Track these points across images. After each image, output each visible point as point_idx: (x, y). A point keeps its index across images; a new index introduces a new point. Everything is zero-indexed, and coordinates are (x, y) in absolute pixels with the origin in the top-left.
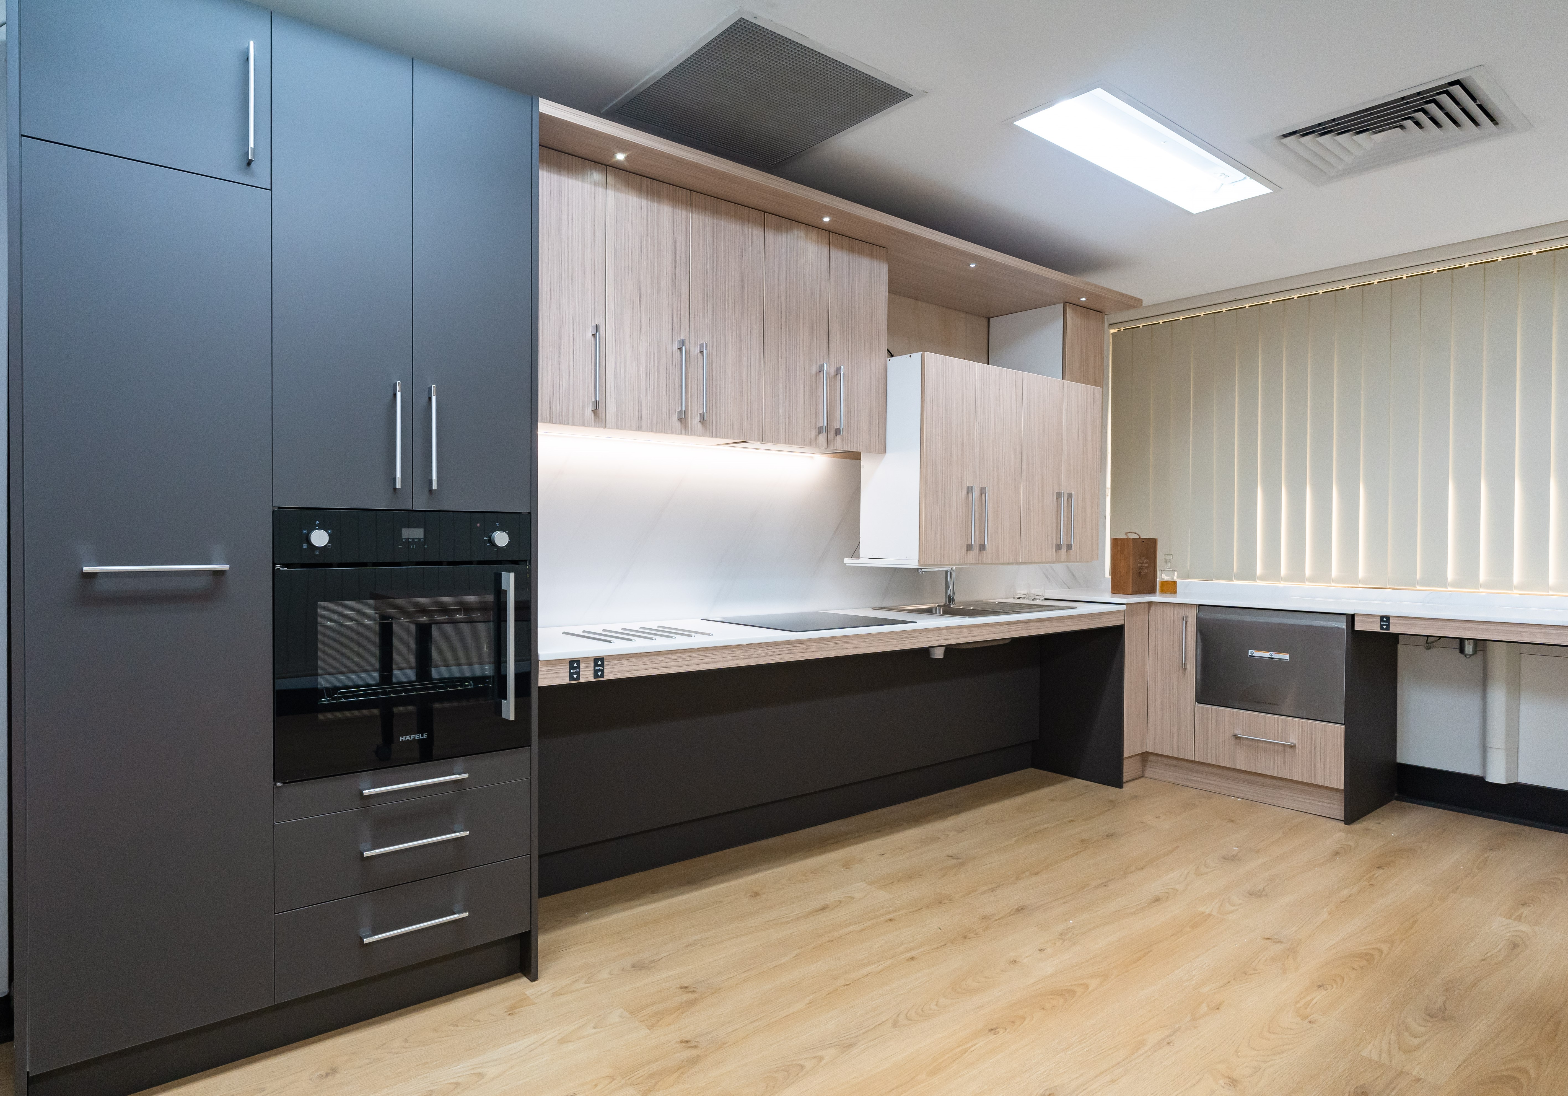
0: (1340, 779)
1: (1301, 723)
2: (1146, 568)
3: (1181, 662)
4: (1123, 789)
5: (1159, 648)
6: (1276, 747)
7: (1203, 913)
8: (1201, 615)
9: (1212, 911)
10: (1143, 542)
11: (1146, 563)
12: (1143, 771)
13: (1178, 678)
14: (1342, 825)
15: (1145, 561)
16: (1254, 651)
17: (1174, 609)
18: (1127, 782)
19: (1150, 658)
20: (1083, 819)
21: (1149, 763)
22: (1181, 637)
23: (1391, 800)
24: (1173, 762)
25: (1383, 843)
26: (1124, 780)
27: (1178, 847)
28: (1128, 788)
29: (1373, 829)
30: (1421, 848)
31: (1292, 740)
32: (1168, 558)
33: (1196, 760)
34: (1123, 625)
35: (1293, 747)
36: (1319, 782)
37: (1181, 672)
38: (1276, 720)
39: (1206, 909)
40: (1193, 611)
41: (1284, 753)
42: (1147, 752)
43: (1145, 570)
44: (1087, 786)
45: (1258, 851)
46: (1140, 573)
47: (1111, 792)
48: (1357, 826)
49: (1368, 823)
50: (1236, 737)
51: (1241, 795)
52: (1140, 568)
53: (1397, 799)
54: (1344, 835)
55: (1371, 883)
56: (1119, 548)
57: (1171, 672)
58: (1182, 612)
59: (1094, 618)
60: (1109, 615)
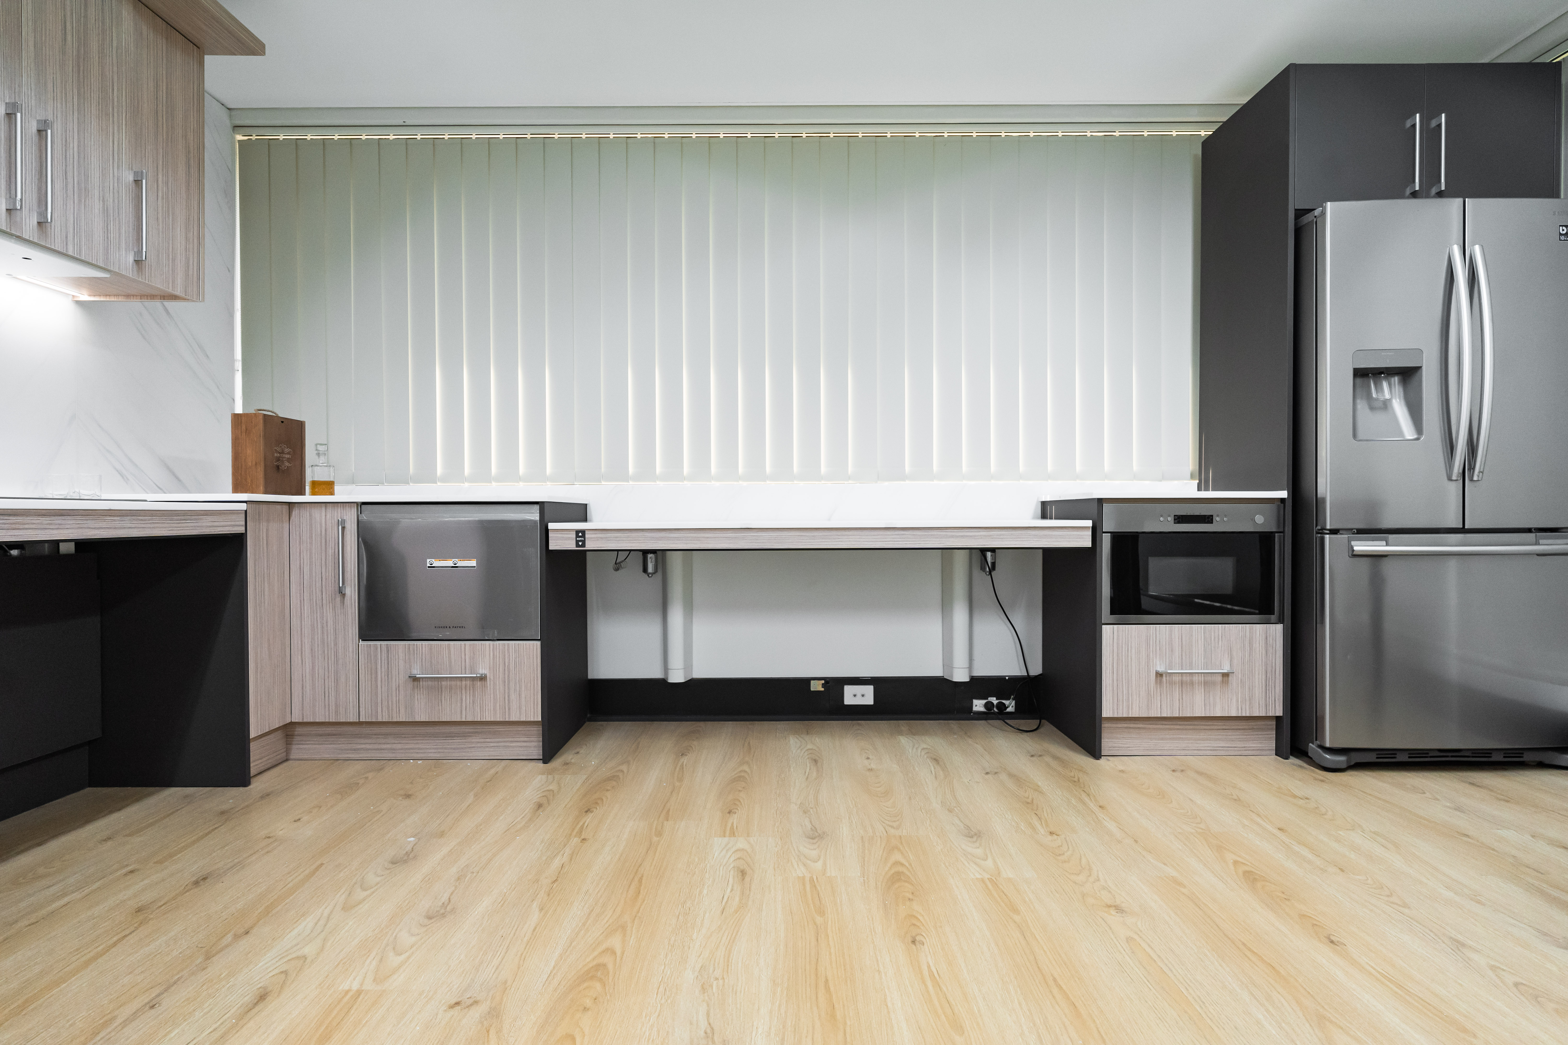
0: (537, 708)
1: (492, 647)
2: (289, 460)
3: (337, 586)
4: (251, 787)
5: (306, 570)
6: (464, 683)
7: (347, 992)
8: (364, 517)
9: (361, 985)
10: (282, 422)
11: (288, 453)
12: (288, 751)
13: (334, 608)
14: (540, 765)
15: (287, 450)
16: (433, 560)
17: (326, 509)
18: (255, 776)
19: (293, 586)
20: (155, 863)
21: (297, 739)
22: (337, 550)
23: (584, 722)
24: (329, 730)
25: (585, 777)
26: (252, 774)
27: (322, 864)
28: (257, 785)
29: (573, 761)
30: (622, 771)
31: (482, 670)
32: (320, 448)
33: (361, 720)
34: (242, 533)
35: (483, 678)
36: (514, 718)
37: (338, 599)
38: (463, 646)
39: (352, 983)
40: (353, 510)
41: (473, 690)
42: (292, 724)
43: (287, 464)
44: (186, 797)
45: (442, 834)
46: (278, 467)
47: (229, 796)
48: (556, 763)
49: (567, 756)
50: (415, 679)
51: (422, 755)
52: (278, 459)
53: (590, 720)
54: (544, 777)
55: (583, 837)
56: (244, 427)
57: (324, 602)
58: (337, 514)
59: (184, 520)
60: (216, 517)
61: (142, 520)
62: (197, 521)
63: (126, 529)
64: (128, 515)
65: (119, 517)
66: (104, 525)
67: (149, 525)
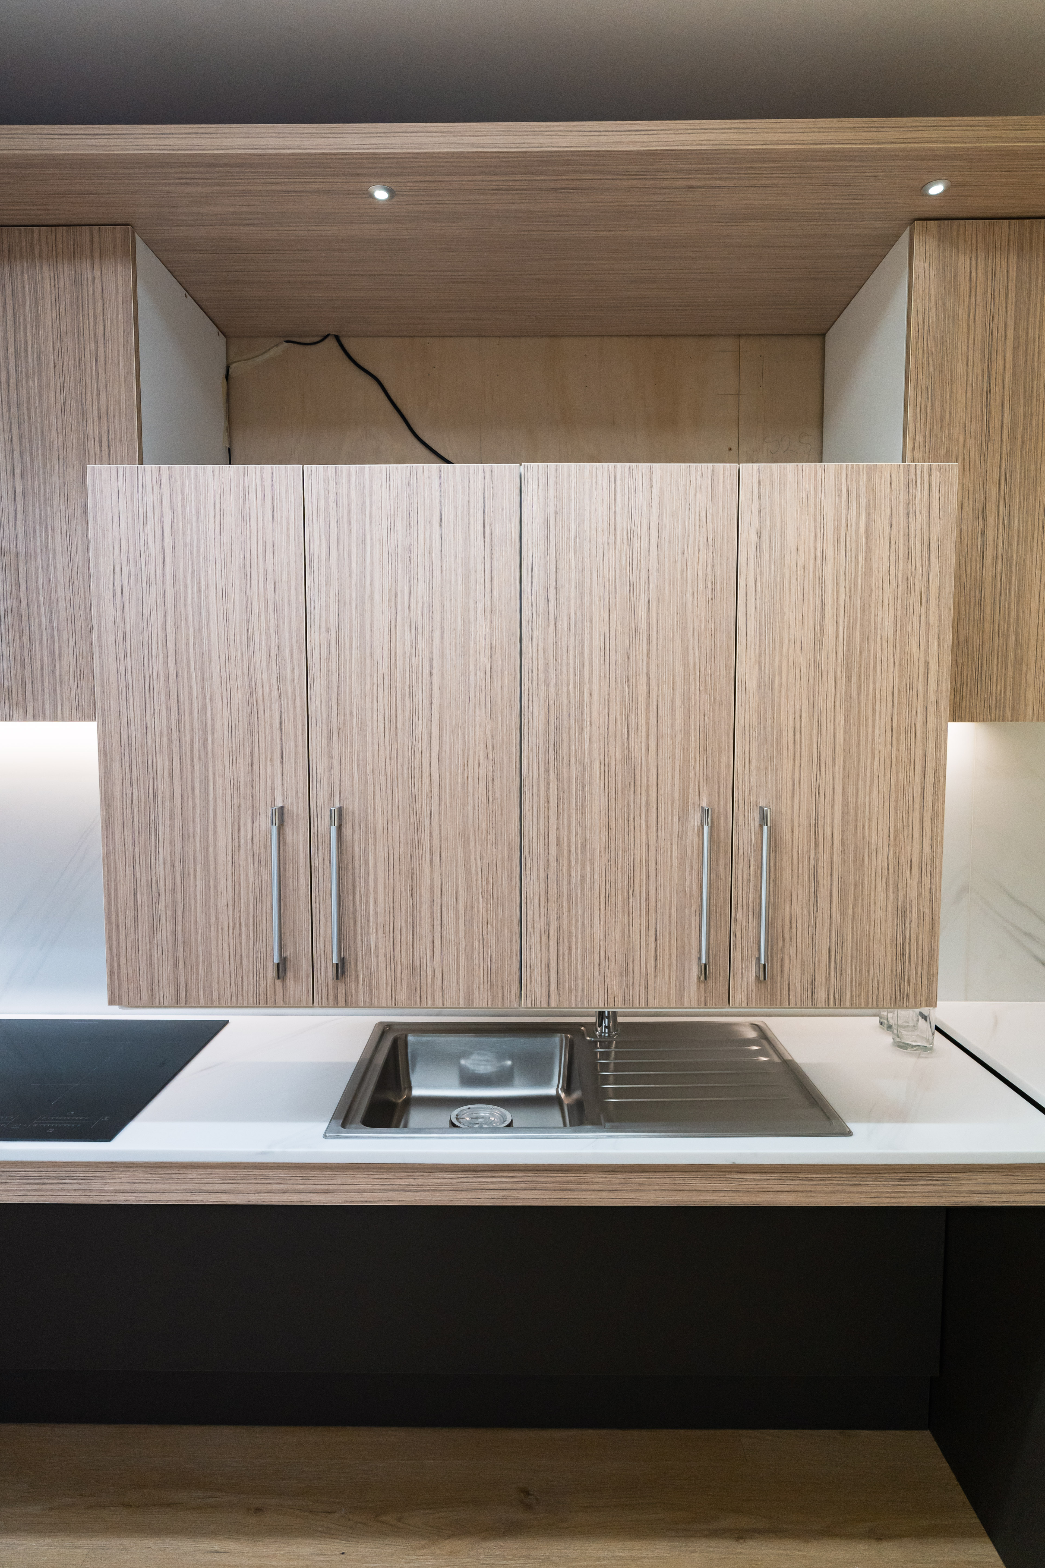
59: (910, 1179)
60: (997, 1174)
61: (806, 1179)
62: (946, 1182)
63: (771, 1193)
64: (774, 1171)
65: (756, 1175)
66: (724, 1186)
67: (825, 1188)
